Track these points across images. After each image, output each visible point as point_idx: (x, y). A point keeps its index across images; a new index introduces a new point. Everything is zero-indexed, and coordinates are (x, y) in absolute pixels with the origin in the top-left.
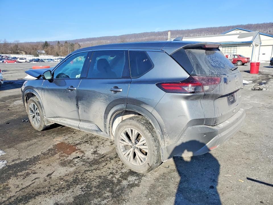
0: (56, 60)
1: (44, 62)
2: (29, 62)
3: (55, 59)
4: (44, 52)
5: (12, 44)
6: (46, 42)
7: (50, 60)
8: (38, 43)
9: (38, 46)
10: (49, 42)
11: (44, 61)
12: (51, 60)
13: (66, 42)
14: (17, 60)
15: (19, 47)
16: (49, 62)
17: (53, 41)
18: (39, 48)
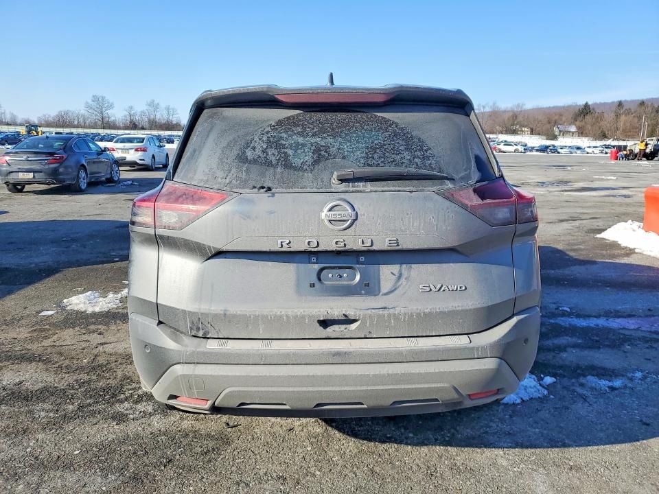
0: (590, 150)
1: (559, 153)
2: (521, 152)
3: (589, 147)
4: (573, 129)
5: (508, 111)
6: (586, 106)
7: (575, 150)
8: (567, 108)
9: (561, 115)
10: (596, 104)
11: (559, 150)
12: (578, 148)
13: (642, 103)
14: (498, 146)
15: (520, 119)
16: (571, 153)
17: (610, 101)
18: (564, 119)
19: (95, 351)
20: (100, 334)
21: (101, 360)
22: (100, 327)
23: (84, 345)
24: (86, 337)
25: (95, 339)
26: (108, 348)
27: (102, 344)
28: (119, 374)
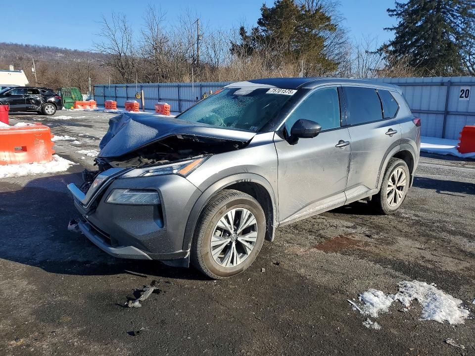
19: (427, 246)
20: (423, 257)
21: (423, 239)
22: (423, 264)
23: (435, 253)
24: (435, 259)
25: (428, 255)
26: (418, 245)
27: (422, 249)
28: (413, 229)
